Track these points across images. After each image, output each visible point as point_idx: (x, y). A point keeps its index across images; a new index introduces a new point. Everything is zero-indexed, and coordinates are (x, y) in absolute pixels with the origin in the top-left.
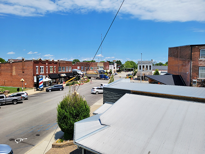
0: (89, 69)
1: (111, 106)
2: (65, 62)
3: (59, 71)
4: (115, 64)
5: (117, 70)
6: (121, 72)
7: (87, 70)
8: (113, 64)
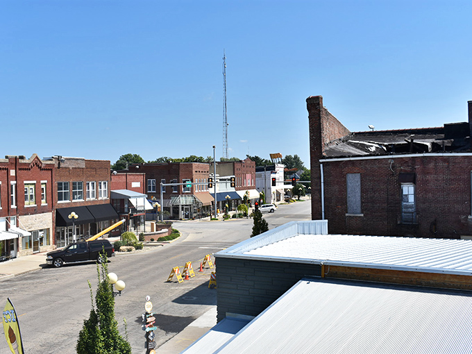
0: (178, 188)
1: (230, 341)
2: (83, 165)
3: (60, 199)
4: (280, 169)
5: (285, 190)
6: (301, 198)
7: (169, 193)
8: (272, 168)
